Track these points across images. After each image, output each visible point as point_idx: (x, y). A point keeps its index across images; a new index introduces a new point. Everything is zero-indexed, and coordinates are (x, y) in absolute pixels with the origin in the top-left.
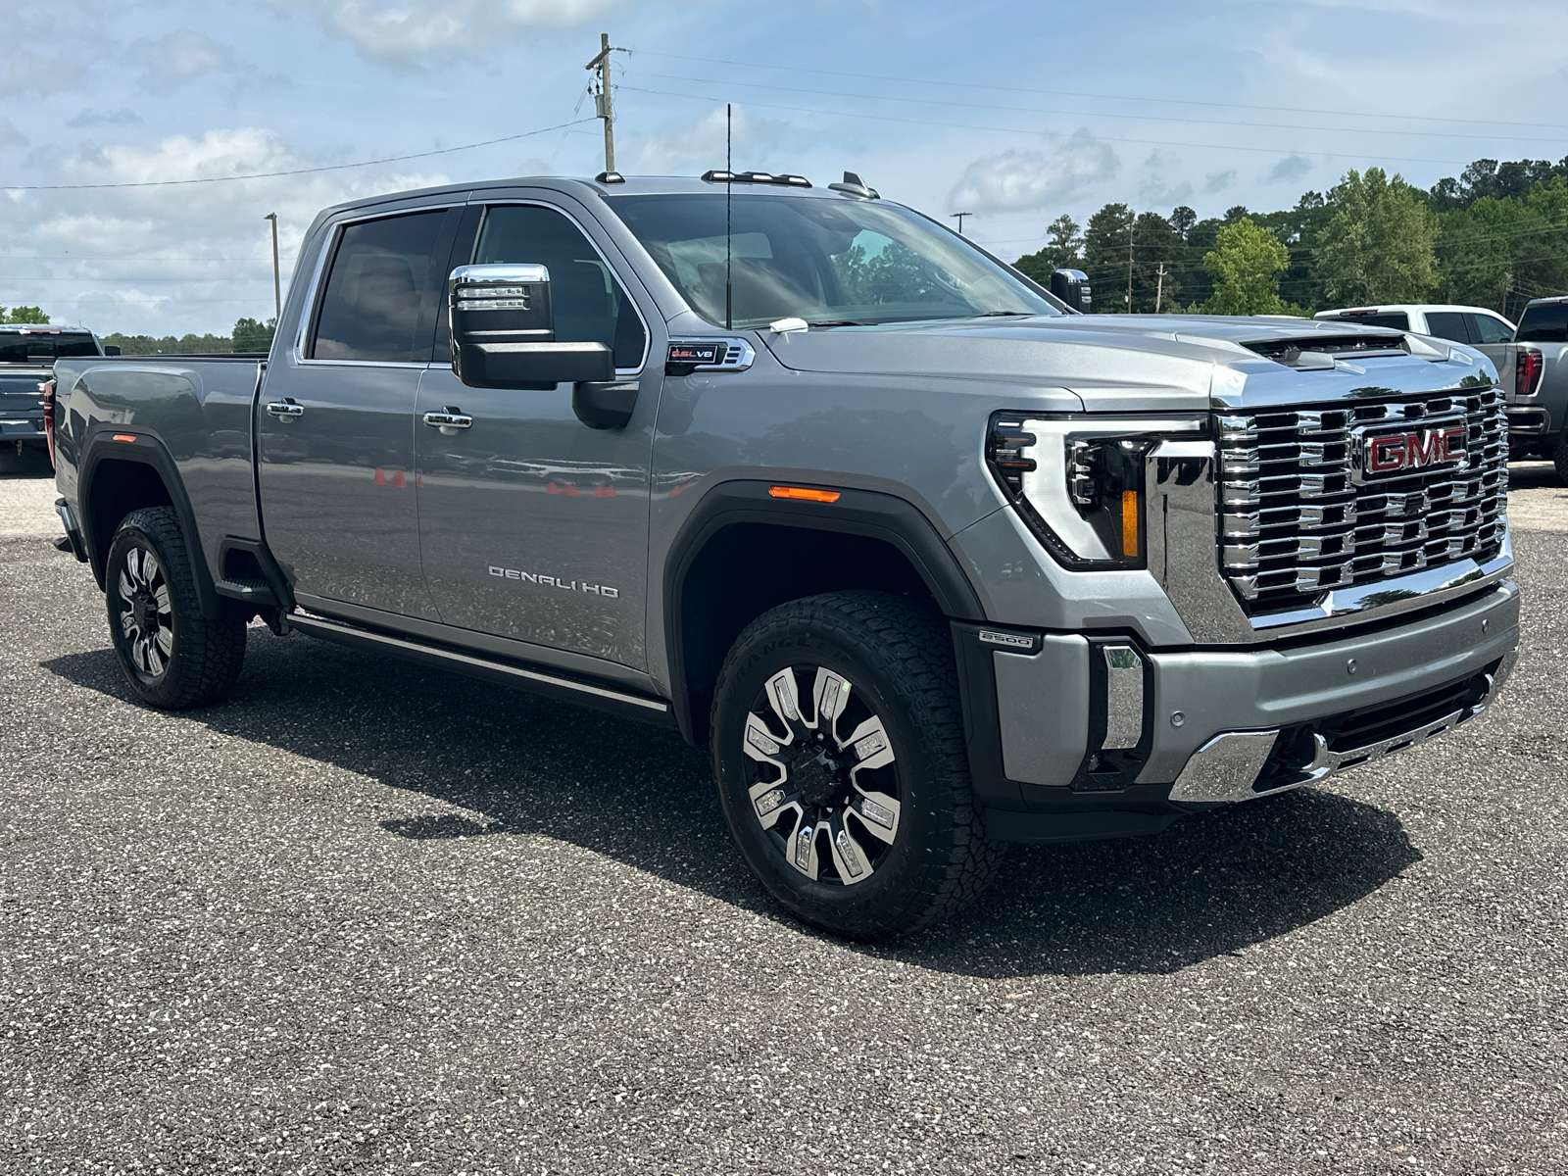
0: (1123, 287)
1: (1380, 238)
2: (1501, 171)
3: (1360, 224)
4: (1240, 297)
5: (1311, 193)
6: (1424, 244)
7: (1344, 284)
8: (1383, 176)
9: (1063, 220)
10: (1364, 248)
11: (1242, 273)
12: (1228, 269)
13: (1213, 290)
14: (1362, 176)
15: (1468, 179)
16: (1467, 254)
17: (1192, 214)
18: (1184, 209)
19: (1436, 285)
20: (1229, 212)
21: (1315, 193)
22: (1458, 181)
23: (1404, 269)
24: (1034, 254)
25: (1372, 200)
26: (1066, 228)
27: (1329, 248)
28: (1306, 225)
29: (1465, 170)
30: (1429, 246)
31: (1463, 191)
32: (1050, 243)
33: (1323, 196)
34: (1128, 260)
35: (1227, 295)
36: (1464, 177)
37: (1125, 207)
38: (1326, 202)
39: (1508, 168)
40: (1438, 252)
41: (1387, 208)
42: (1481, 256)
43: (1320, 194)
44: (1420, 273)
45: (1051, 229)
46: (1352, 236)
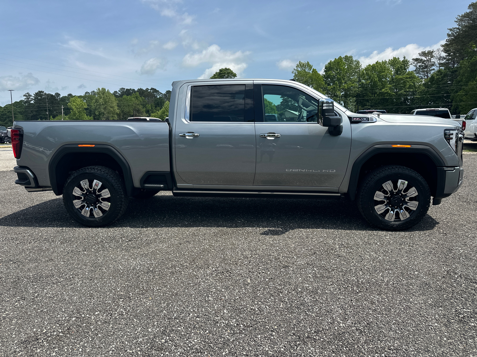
0: (46, 111)
1: (106, 102)
2: (126, 90)
3: (101, 100)
4: (77, 114)
5: (87, 92)
6: (115, 104)
7: (100, 112)
8: (105, 89)
9: (27, 93)
10: (103, 105)
11: (77, 108)
12: (74, 107)
13: (71, 112)
14: (101, 89)
15: (120, 92)
16: (123, 106)
17: (59, 95)
18: (57, 93)
19: (118, 112)
20: (68, 95)
21: (88, 92)
22: (118, 92)
23: (112, 109)
24: (19, 101)
25: (103, 94)
26: (29, 95)
27: (95, 104)
28: (87, 99)
29: (119, 90)
30: (116, 104)
31: (119, 94)
32: (25, 99)
33: (90, 93)
34: (46, 104)
35: (74, 113)
36: (119, 91)
37: (44, 92)
38: (91, 94)
39: (127, 89)
40: (118, 106)
41: (106, 96)
42: (126, 107)
43: (89, 92)
44: (115, 110)
45: (24, 95)
46: (100, 102)
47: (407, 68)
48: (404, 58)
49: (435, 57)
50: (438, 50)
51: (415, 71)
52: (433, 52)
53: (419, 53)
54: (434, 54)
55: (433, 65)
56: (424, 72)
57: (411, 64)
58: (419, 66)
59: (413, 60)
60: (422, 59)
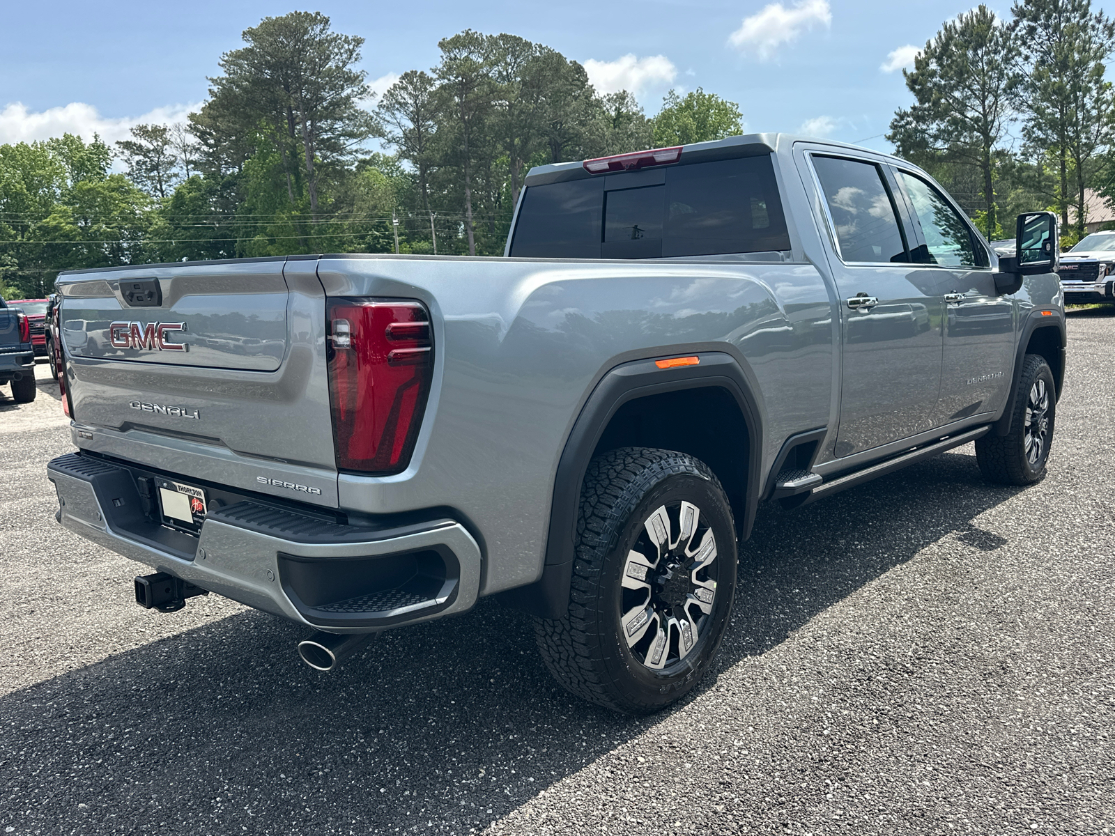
47: (107, 164)
48: (96, 137)
49: (172, 143)
50: (177, 128)
51: (129, 174)
52: (165, 130)
53: (132, 130)
54: (167, 135)
55: (171, 163)
56: (152, 179)
57: (116, 154)
58: (138, 163)
59: (118, 146)
60: (141, 146)
